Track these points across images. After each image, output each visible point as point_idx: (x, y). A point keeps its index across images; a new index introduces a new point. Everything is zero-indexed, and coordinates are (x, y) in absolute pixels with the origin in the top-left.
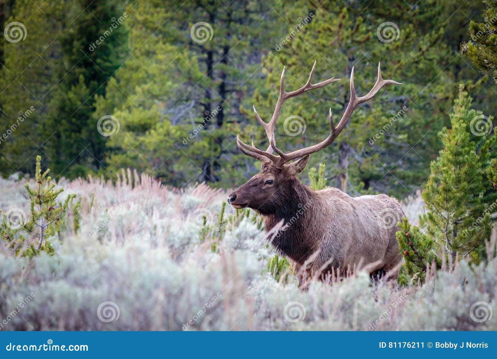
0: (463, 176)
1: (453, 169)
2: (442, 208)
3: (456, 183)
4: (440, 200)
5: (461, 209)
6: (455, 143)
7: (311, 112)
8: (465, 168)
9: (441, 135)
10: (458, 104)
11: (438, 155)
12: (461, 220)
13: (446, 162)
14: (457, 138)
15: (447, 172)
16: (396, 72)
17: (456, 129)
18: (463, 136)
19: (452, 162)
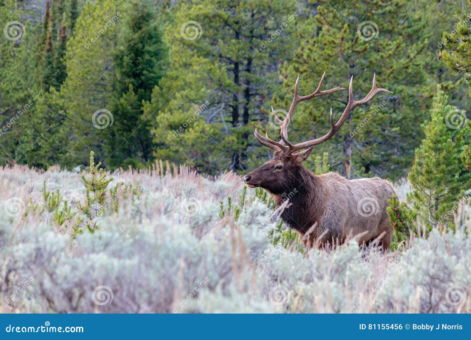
0: (442, 160)
1: (433, 154)
2: (425, 186)
3: (436, 166)
4: (423, 180)
5: (441, 187)
6: (435, 133)
7: (320, 110)
8: (444, 154)
9: (423, 127)
10: (436, 101)
11: (421, 143)
12: (441, 196)
13: (427, 148)
14: (436, 129)
15: (429, 157)
17: (435, 121)
18: (440, 127)
19: (432, 149)
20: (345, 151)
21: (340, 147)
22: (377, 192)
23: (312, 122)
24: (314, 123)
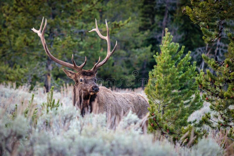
0: (168, 80)
1: (162, 76)
2: (157, 98)
3: (164, 84)
4: (155, 93)
5: (167, 99)
6: (164, 61)
8: (170, 75)
9: (155, 57)
10: (164, 39)
11: (153, 68)
12: (167, 104)
13: (158, 72)
14: (164, 58)
15: (159, 78)
16: (79, 16)
17: (164, 53)
18: (168, 57)
19: (162, 72)
23: (25, 46)
24: (27, 47)
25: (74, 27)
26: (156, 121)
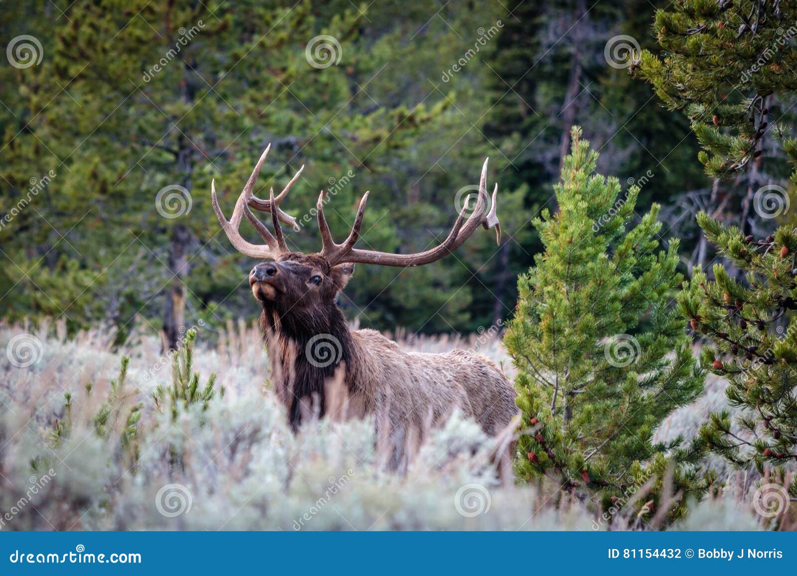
0: (584, 302)
1: (564, 290)
3: (570, 316)
4: (540, 349)
5: (581, 366)
6: (568, 239)
8: (589, 288)
9: (538, 225)
10: (570, 164)
11: (533, 264)
12: (582, 386)
13: (550, 276)
14: (571, 230)
15: (554, 297)
17: (569, 212)
18: (582, 226)
19: (563, 277)
20: (171, 264)
21: (162, 255)
22: (466, 377)
23: (97, 196)
24: (102, 197)
25: (260, 127)
26: (543, 443)
